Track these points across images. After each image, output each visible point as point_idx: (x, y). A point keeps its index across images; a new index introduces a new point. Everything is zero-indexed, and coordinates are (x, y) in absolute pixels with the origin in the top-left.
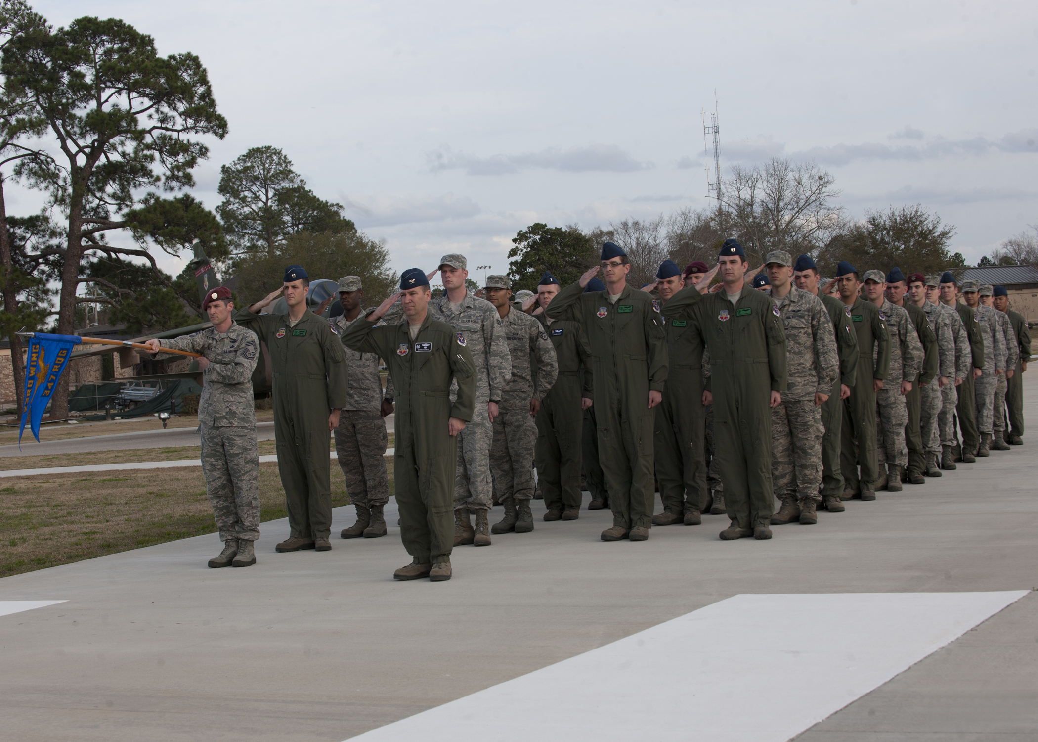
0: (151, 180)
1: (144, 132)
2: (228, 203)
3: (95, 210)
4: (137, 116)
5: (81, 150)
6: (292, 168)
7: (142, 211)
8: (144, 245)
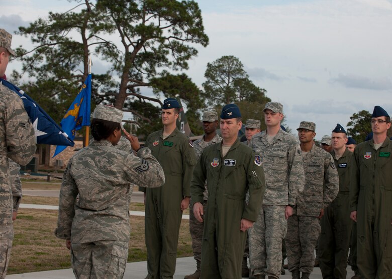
0: (167, 64)
1: (164, 38)
2: (208, 82)
3: (136, 75)
4: (162, 30)
5: (132, 44)
6: (243, 68)
7: (159, 79)
8: (158, 96)
